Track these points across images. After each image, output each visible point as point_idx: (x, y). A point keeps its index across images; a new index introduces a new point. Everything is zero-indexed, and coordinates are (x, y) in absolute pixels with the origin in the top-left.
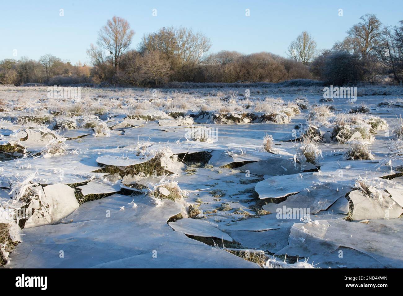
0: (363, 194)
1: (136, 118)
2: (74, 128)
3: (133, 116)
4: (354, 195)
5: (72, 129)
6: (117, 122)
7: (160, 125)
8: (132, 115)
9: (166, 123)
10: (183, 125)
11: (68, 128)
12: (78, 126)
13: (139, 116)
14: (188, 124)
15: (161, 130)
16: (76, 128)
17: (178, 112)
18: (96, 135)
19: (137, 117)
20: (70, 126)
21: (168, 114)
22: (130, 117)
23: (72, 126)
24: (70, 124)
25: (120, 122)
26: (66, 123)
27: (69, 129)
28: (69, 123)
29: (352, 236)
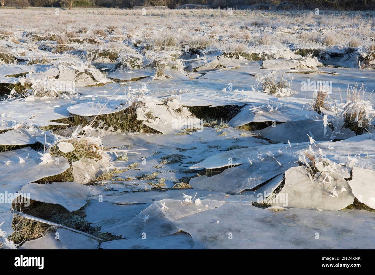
0: (306, 173)
1: (235, 56)
2: (139, 67)
3: (230, 54)
4: (294, 173)
5: (136, 68)
6: (206, 62)
7: (263, 68)
8: (229, 52)
9: (273, 65)
10: (299, 68)
11: (130, 66)
12: (144, 65)
13: (240, 53)
14: (308, 67)
15: (250, 74)
16: (141, 67)
17: (311, 49)
18: (154, 78)
19: (236, 54)
20: (134, 64)
21: (294, 51)
22: (225, 54)
23: (136, 64)
24: (133, 62)
25: (209, 62)
26: (129, 60)
27: (131, 68)
28: (133, 60)
29: (218, 222)
